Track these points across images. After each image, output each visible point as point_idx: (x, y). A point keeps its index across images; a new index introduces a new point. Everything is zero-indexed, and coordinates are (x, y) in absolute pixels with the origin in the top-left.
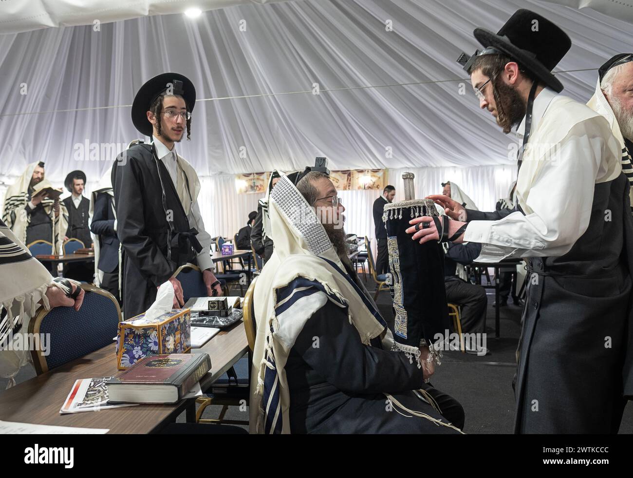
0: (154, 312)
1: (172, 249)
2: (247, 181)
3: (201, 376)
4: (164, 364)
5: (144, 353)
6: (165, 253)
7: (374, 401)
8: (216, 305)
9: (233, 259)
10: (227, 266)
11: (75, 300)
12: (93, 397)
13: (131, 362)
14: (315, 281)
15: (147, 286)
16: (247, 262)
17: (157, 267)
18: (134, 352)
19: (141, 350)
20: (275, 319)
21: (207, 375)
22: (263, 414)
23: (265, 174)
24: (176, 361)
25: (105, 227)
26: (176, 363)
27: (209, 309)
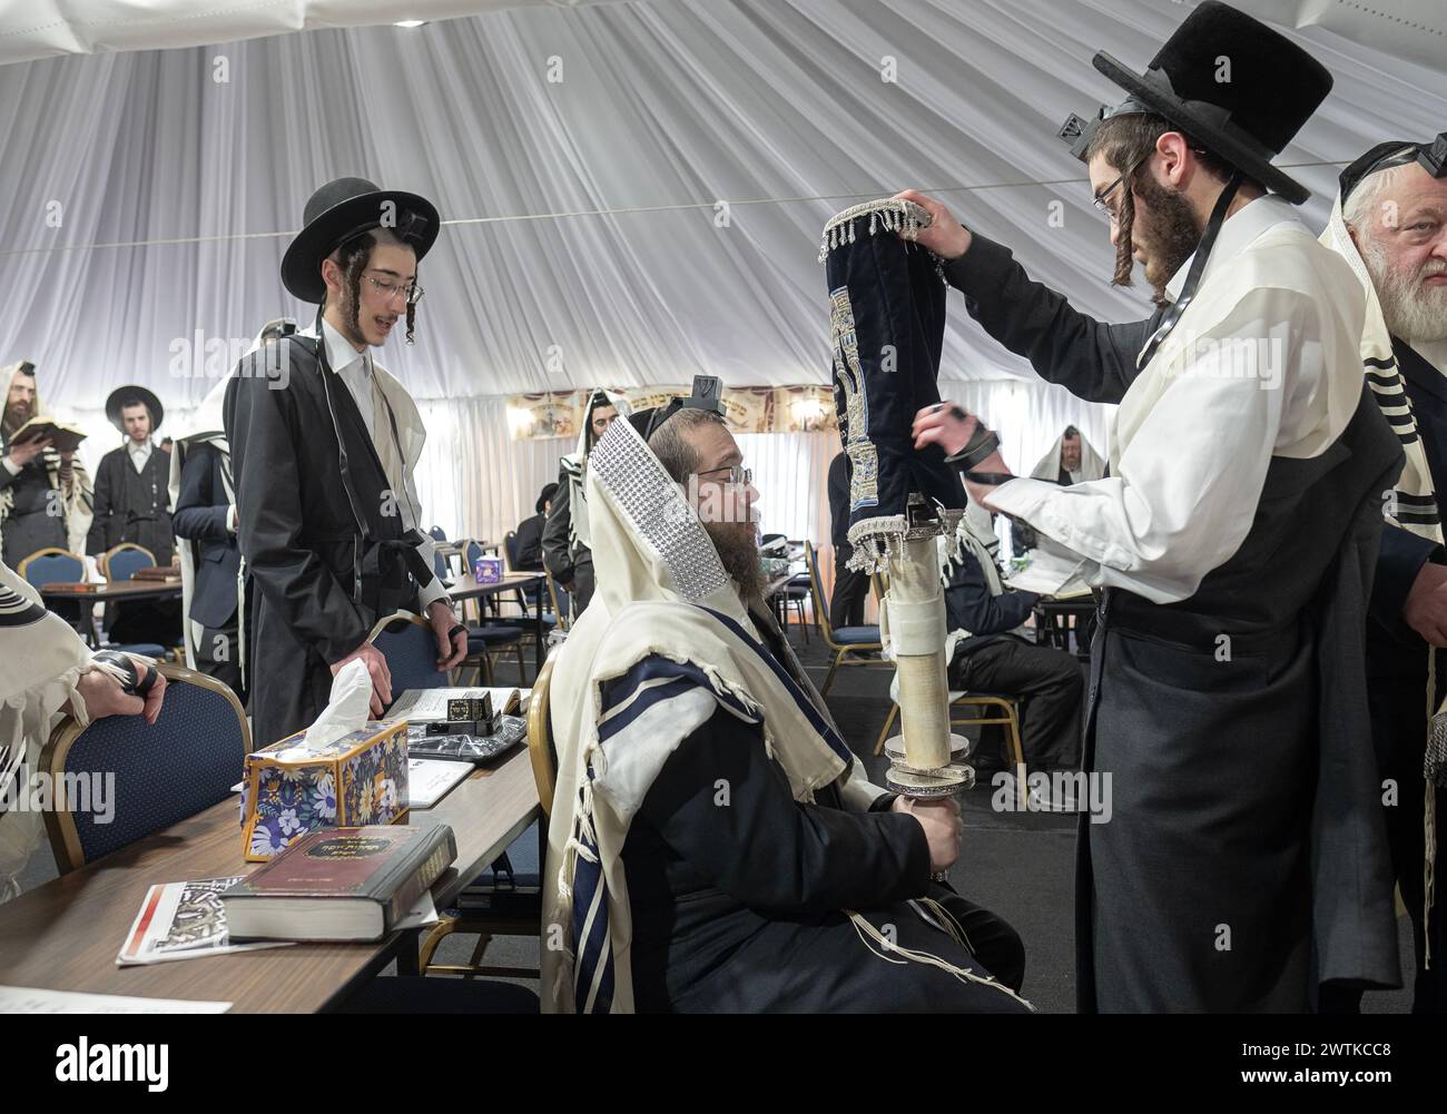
0: (326, 730)
1: (363, 577)
2: (533, 410)
3: (434, 876)
4: (349, 850)
5: (303, 824)
6: (348, 587)
7: (821, 928)
8: (466, 710)
9: (501, 593)
10: (488, 610)
11: (146, 699)
12: (190, 927)
13: (275, 845)
14: (690, 664)
15: (307, 665)
16: (535, 598)
17: (332, 620)
18: (282, 821)
19: (297, 816)
20: (598, 750)
21: (448, 873)
22: (571, 960)
23: (576, 393)
24: (377, 842)
25: (206, 521)
26: (377, 847)
27: (449, 719)
